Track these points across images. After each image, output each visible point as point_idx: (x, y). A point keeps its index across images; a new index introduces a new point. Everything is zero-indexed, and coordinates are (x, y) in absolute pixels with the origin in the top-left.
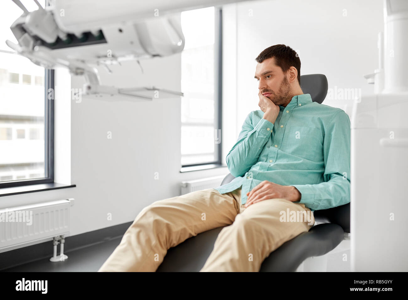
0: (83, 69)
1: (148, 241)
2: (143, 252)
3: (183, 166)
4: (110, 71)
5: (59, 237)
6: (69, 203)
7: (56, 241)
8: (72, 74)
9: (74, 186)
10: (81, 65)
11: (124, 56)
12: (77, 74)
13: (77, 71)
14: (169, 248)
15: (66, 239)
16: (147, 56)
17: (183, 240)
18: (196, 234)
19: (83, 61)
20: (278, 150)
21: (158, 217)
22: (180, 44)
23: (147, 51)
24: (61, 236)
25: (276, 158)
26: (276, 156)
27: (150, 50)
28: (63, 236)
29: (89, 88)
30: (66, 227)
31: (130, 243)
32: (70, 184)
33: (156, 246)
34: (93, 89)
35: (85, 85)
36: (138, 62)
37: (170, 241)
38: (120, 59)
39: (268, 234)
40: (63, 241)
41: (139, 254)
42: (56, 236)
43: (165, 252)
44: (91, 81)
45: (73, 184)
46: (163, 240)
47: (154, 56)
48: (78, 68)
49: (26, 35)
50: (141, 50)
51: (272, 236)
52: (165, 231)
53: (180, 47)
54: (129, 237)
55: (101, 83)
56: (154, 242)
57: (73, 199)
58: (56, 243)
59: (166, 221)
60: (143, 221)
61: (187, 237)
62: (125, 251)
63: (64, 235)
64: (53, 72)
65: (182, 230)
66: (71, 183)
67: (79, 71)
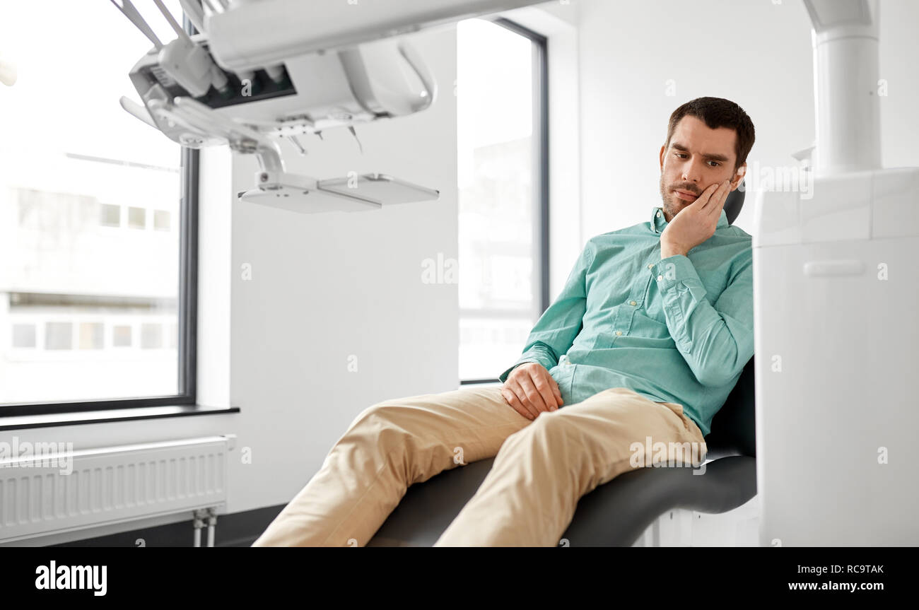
0: (255, 142)
1: (370, 464)
2: (360, 483)
3: (463, 383)
4: (303, 151)
5: (205, 511)
6: (226, 442)
7: (199, 519)
8: (236, 152)
9: (236, 410)
10: (251, 134)
11: (325, 118)
12: (244, 150)
13: (245, 146)
14: (410, 483)
15: (220, 518)
16: (367, 117)
17: (438, 470)
18: (464, 462)
19: (255, 128)
20: (634, 313)
21: (390, 425)
22: (424, 94)
23: (365, 107)
24: (209, 510)
25: (629, 328)
26: (630, 325)
27: (370, 105)
28: (214, 511)
29: (265, 177)
30: (219, 491)
31: (335, 469)
32: (227, 407)
33: (383, 474)
34: (271, 181)
35: (257, 175)
36: (352, 129)
37: (413, 467)
38: (319, 125)
39: (592, 444)
40: (213, 521)
41: (351, 485)
42: (199, 508)
43: (403, 488)
44: (268, 165)
45: (235, 406)
46: (398, 463)
47: (379, 115)
48: (246, 140)
49: (157, 86)
50: (354, 106)
51: (602, 449)
52: (403, 447)
53: (425, 98)
54: (336, 458)
55: (285, 169)
56: (380, 466)
57: (233, 436)
58: (200, 524)
59: (404, 431)
60: (362, 431)
61: (446, 465)
62: (326, 481)
63: (215, 507)
64: (196, 154)
65: (435, 448)
66: (231, 403)
67: (247, 145)
